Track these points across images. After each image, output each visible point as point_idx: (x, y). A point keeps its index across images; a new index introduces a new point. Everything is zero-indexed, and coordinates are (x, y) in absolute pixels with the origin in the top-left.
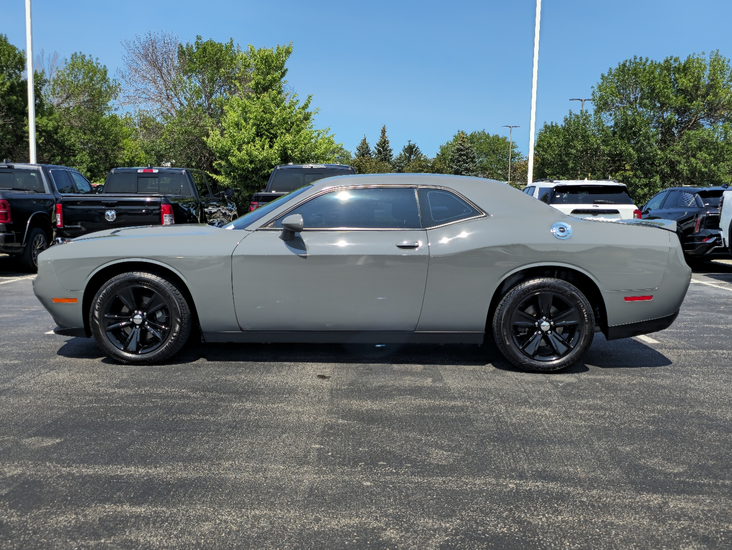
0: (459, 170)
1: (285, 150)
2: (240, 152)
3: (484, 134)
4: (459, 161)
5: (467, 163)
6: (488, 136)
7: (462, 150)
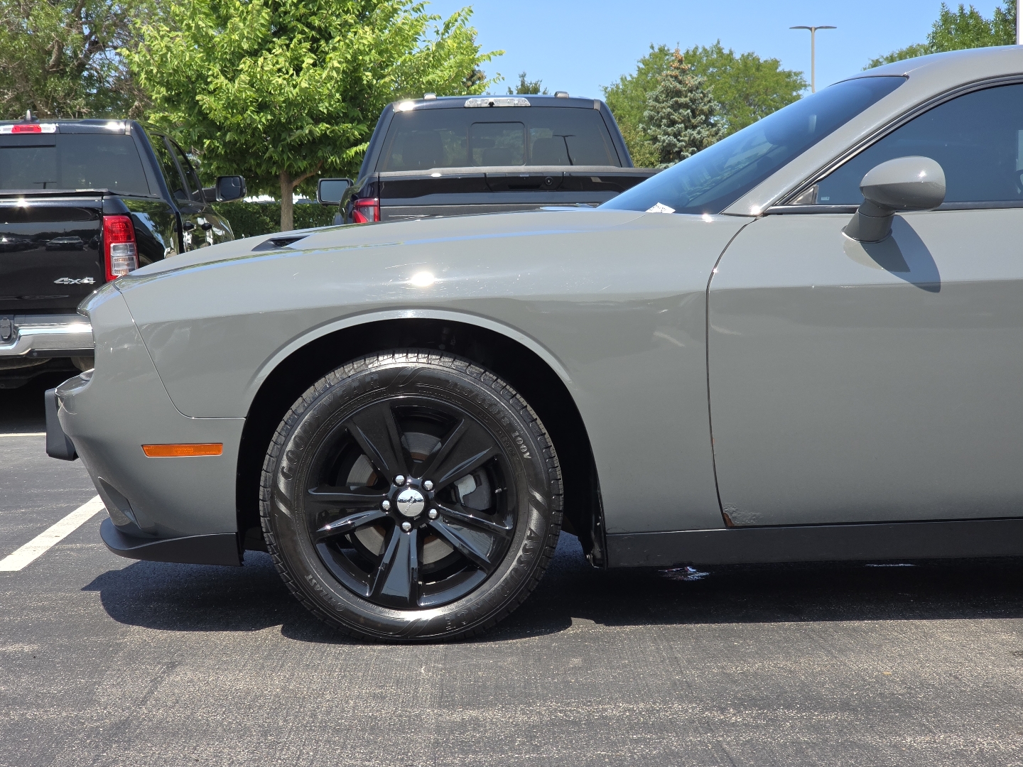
0: (675, 145)
1: (356, 70)
2: (232, 80)
3: (720, 51)
4: (673, 123)
5: (694, 127)
6: (730, 57)
7: (678, 93)
